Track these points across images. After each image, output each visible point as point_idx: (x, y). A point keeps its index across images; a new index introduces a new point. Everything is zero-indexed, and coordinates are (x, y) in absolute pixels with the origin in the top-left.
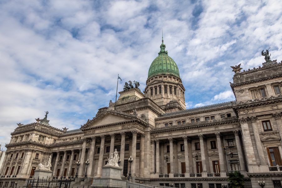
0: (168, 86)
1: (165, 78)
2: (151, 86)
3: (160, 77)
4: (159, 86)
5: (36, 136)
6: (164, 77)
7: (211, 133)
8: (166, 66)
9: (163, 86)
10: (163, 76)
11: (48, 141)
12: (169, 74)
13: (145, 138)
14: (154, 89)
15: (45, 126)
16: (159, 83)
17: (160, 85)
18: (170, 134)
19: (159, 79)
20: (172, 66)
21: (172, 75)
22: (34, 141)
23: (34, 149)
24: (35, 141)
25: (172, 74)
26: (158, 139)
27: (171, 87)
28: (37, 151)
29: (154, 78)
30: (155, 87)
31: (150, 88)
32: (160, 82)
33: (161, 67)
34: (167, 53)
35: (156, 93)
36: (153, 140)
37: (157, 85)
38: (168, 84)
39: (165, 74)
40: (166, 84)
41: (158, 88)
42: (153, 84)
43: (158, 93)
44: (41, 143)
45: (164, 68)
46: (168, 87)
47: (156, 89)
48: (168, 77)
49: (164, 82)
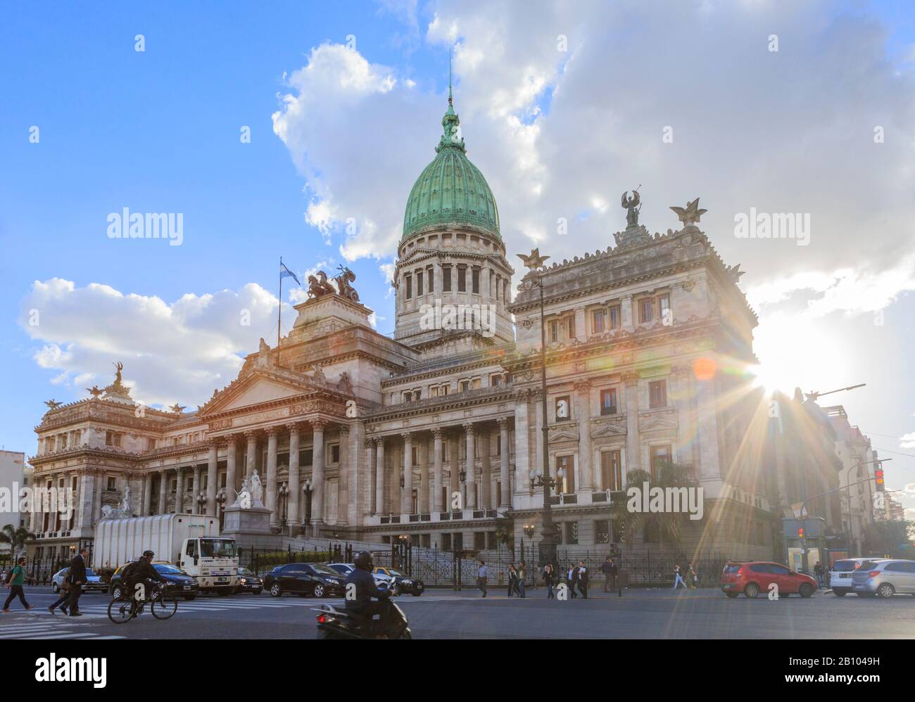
0: (455, 267)
1: (448, 242)
2: (406, 270)
3: (430, 238)
4: (428, 267)
5: (100, 435)
6: (444, 237)
7: (490, 418)
9: (437, 270)
10: (440, 234)
11: (133, 445)
12: (457, 225)
13: (351, 433)
14: (414, 277)
16: (427, 258)
17: (431, 265)
18: (406, 423)
19: (427, 244)
21: (469, 229)
22: (95, 449)
23: (100, 467)
24: (98, 448)
25: (469, 225)
26: (379, 435)
27: (462, 269)
28: (108, 471)
29: (415, 240)
30: (416, 270)
31: (405, 274)
32: (429, 254)
35: (420, 292)
36: (369, 437)
37: (423, 264)
38: (455, 262)
39: (444, 229)
40: (448, 260)
41: (426, 276)
42: (412, 263)
43: (425, 289)
44: (114, 451)
46: (454, 272)
47: (420, 276)
48: (454, 237)
49: (441, 255)
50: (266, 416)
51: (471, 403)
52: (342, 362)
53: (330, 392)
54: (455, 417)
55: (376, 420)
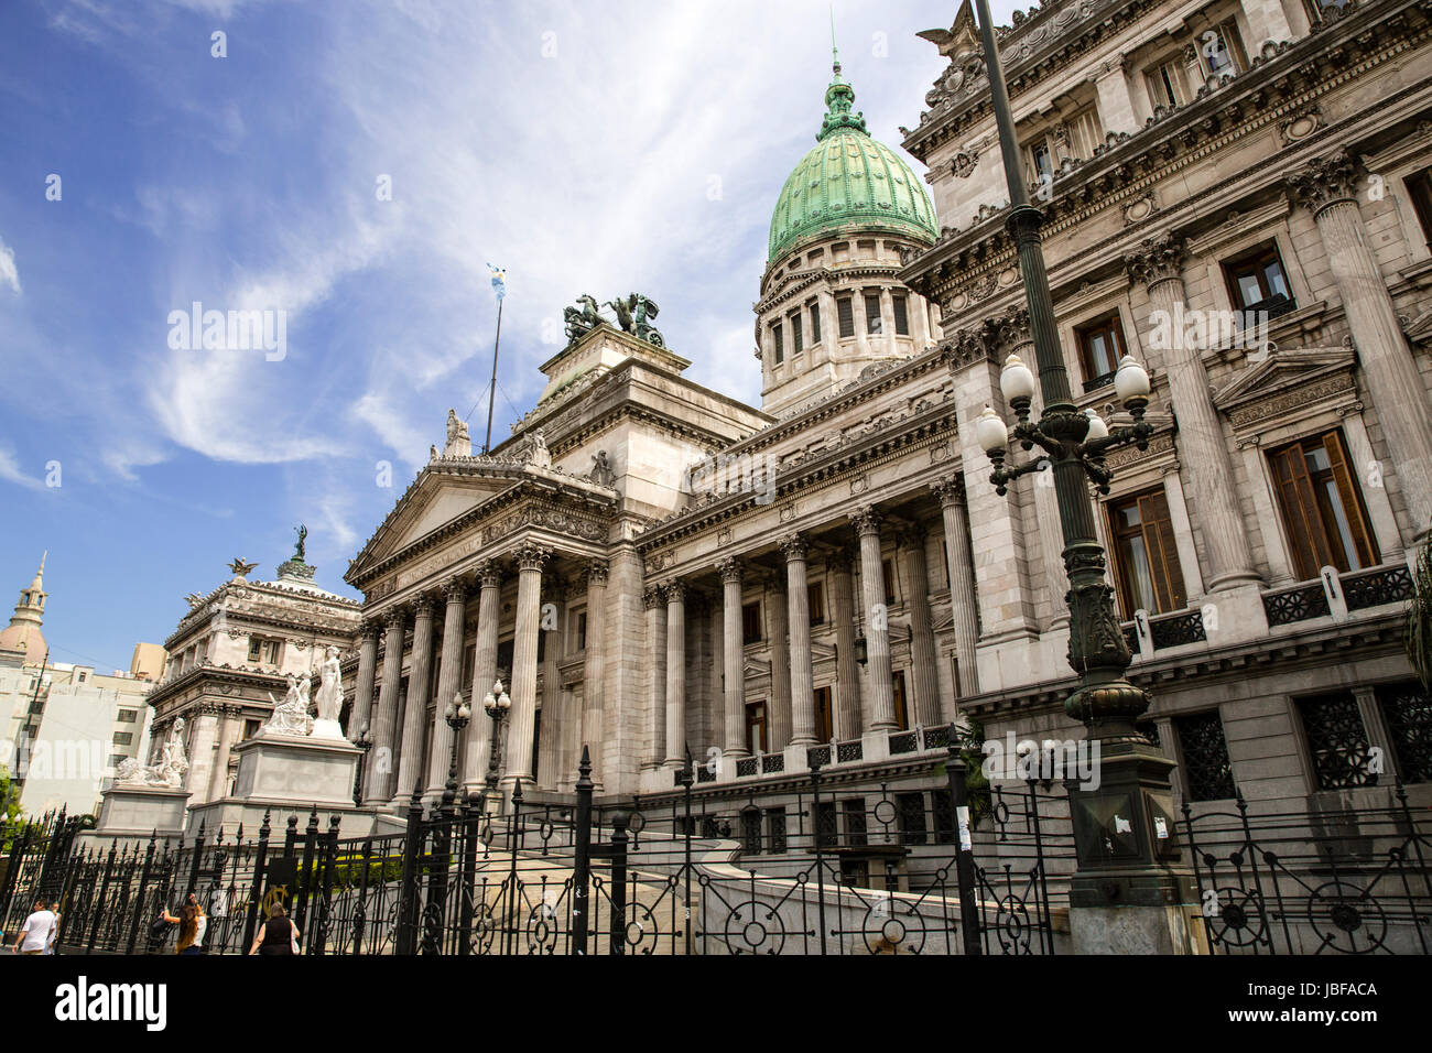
0: (858, 294)
1: (842, 256)
2: (771, 315)
3: (811, 256)
4: (808, 301)
5: (236, 643)
6: (835, 249)
7: (914, 484)
8: (841, 191)
9: (827, 303)
10: (827, 246)
11: (299, 662)
12: (860, 226)
13: (611, 578)
14: (787, 324)
15: (276, 595)
16: (805, 287)
17: (815, 297)
18: (724, 539)
19: (805, 266)
20: (876, 183)
21: (880, 232)
22: (223, 667)
23: (230, 702)
24: (226, 666)
25: (879, 223)
26: (672, 575)
27: (872, 297)
28: (244, 707)
29: (784, 266)
30: (789, 313)
31: (771, 324)
32: (810, 280)
33: (815, 204)
34: (863, 123)
35: (798, 347)
36: (652, 583)
37: (800, 300)
38: (857, 285)
39: (834, 236)
40: (843, 284)
41: (806, 317)
42: (781, 301)
43: (807, 341)
44: (259, 670)
45: (832, 203)
46: (858, 303)
47: (797, 321)
48: (853, 246)
49: (832, 278)
50: (445, 558)
51: (864, 458)
52: (600, 435)
53: (555, 483)
54: (830, 501)
55: (664, 541)
